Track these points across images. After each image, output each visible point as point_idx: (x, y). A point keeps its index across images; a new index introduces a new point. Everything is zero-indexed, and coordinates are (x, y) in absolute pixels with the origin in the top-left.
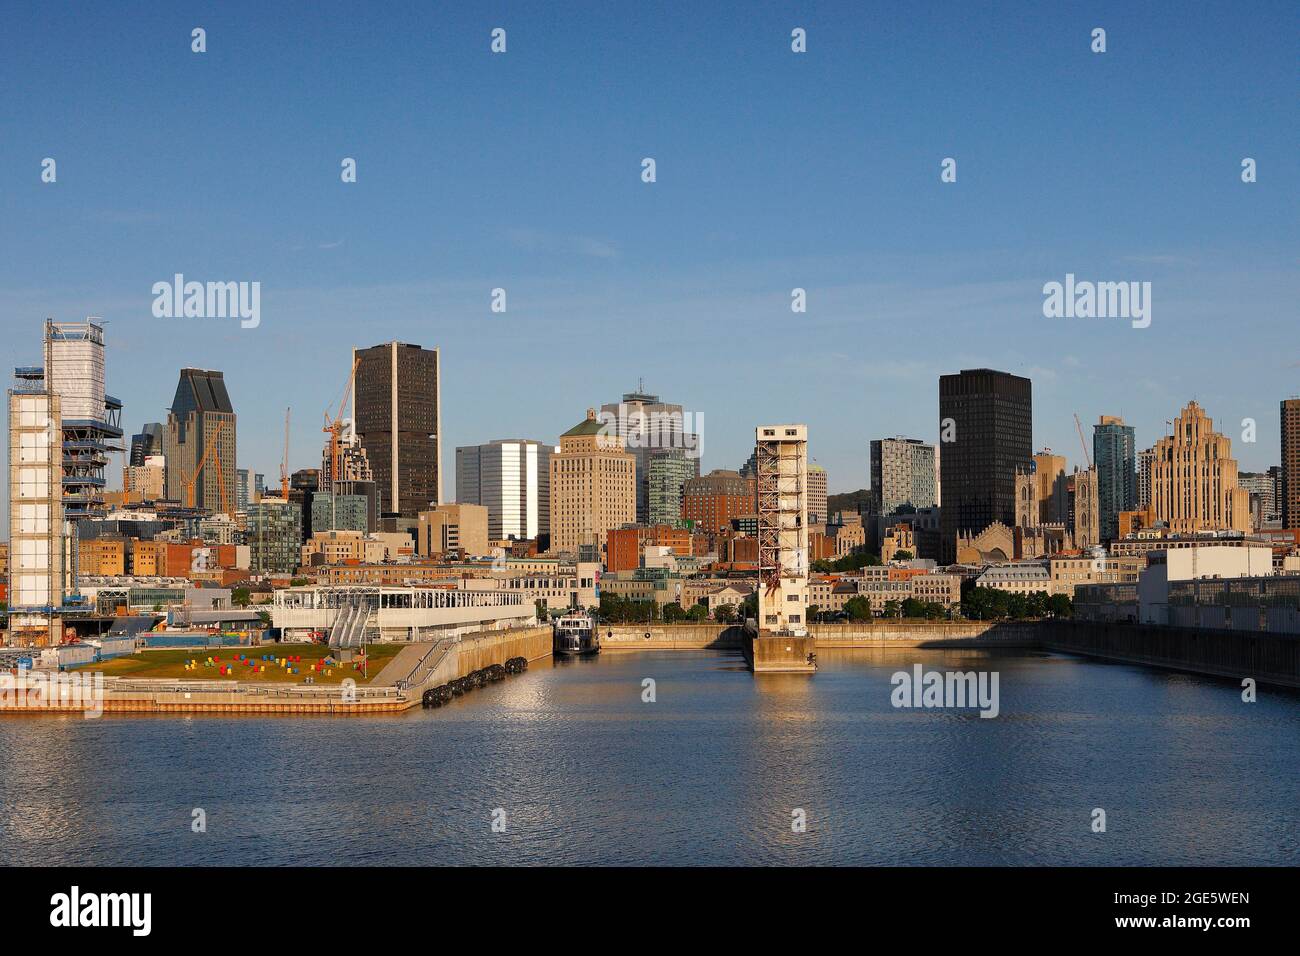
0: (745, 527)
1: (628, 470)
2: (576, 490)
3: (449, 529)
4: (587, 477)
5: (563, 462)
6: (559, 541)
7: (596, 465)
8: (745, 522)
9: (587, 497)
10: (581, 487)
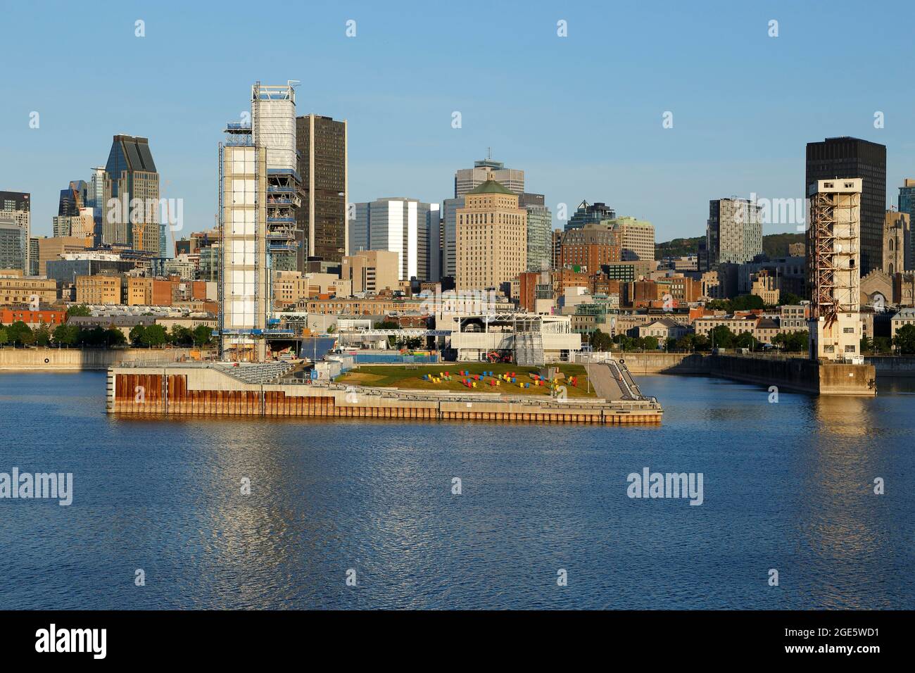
0: (615, 272)
1: (521, 223)
2: (479, 239)
3: (367, 271)
4: (489, 229)
5: (468, 216)
6: (464, 282)
7: (496, 218)
8: (615, 268)
9: (489, 246)
10: (483, 238)
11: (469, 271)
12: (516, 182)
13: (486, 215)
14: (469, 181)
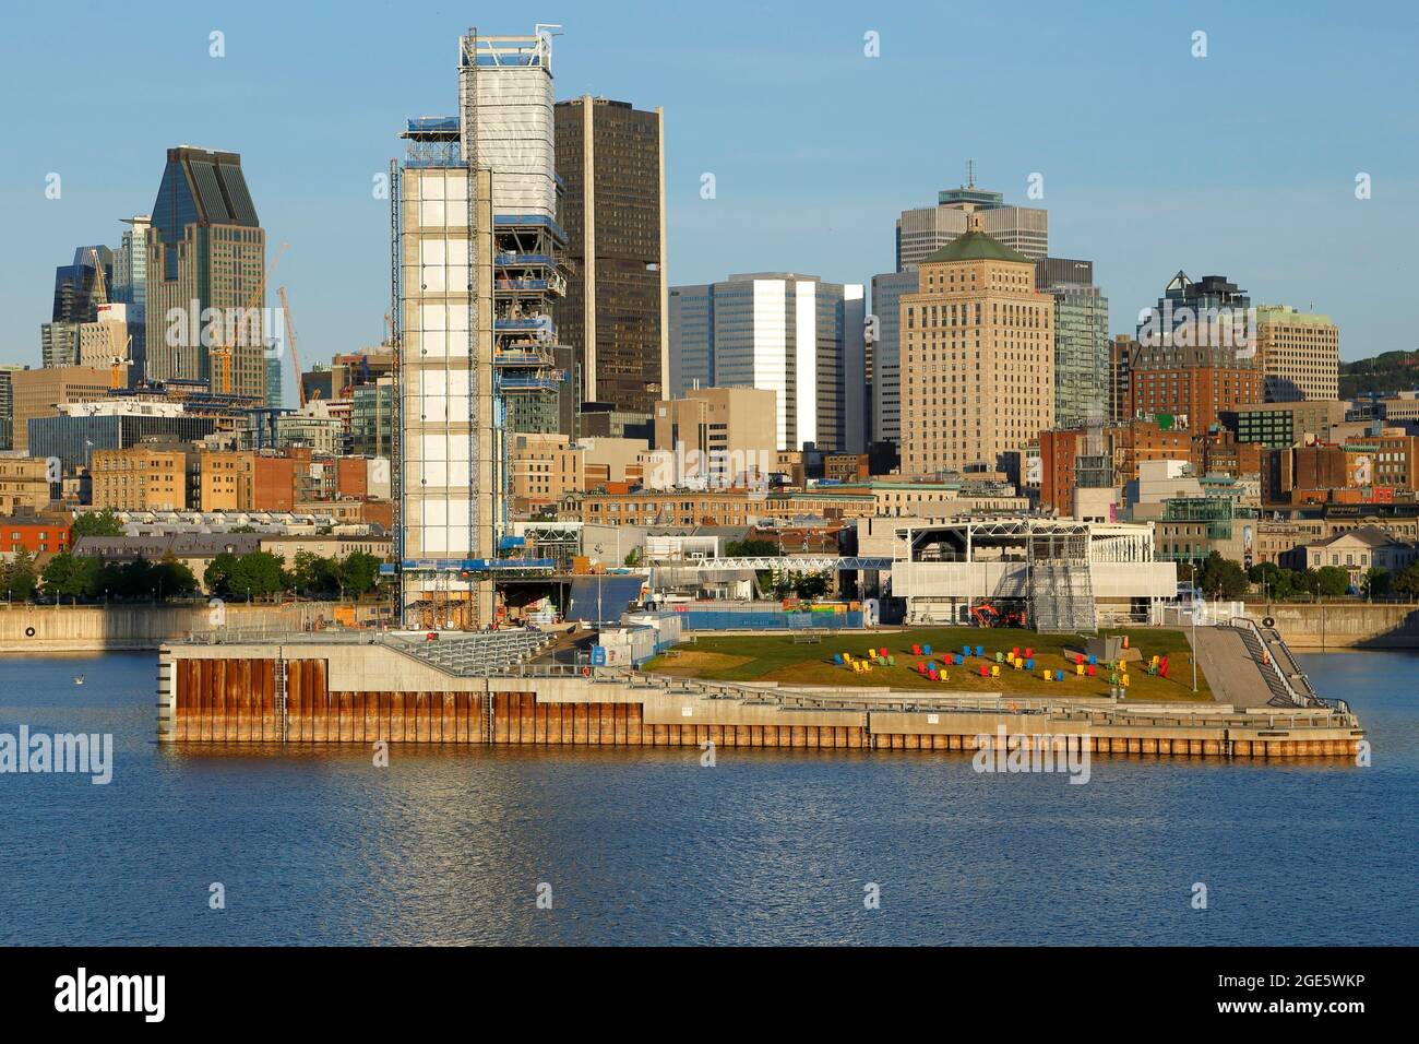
0: (1250, 426)
1: (1042, 323)
2: (949, 360)
3: (710, 432)
4: (970, 337)
5: (925, 309)
6: (918, 453)
7: (987, 315)
8: (1250, 419)
9: (971, 373)
10: (959, 356)
11: (930, 430)
12: (1029, 234)
13: (964, 307)
14: (928, 234)
